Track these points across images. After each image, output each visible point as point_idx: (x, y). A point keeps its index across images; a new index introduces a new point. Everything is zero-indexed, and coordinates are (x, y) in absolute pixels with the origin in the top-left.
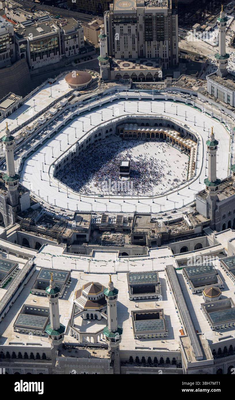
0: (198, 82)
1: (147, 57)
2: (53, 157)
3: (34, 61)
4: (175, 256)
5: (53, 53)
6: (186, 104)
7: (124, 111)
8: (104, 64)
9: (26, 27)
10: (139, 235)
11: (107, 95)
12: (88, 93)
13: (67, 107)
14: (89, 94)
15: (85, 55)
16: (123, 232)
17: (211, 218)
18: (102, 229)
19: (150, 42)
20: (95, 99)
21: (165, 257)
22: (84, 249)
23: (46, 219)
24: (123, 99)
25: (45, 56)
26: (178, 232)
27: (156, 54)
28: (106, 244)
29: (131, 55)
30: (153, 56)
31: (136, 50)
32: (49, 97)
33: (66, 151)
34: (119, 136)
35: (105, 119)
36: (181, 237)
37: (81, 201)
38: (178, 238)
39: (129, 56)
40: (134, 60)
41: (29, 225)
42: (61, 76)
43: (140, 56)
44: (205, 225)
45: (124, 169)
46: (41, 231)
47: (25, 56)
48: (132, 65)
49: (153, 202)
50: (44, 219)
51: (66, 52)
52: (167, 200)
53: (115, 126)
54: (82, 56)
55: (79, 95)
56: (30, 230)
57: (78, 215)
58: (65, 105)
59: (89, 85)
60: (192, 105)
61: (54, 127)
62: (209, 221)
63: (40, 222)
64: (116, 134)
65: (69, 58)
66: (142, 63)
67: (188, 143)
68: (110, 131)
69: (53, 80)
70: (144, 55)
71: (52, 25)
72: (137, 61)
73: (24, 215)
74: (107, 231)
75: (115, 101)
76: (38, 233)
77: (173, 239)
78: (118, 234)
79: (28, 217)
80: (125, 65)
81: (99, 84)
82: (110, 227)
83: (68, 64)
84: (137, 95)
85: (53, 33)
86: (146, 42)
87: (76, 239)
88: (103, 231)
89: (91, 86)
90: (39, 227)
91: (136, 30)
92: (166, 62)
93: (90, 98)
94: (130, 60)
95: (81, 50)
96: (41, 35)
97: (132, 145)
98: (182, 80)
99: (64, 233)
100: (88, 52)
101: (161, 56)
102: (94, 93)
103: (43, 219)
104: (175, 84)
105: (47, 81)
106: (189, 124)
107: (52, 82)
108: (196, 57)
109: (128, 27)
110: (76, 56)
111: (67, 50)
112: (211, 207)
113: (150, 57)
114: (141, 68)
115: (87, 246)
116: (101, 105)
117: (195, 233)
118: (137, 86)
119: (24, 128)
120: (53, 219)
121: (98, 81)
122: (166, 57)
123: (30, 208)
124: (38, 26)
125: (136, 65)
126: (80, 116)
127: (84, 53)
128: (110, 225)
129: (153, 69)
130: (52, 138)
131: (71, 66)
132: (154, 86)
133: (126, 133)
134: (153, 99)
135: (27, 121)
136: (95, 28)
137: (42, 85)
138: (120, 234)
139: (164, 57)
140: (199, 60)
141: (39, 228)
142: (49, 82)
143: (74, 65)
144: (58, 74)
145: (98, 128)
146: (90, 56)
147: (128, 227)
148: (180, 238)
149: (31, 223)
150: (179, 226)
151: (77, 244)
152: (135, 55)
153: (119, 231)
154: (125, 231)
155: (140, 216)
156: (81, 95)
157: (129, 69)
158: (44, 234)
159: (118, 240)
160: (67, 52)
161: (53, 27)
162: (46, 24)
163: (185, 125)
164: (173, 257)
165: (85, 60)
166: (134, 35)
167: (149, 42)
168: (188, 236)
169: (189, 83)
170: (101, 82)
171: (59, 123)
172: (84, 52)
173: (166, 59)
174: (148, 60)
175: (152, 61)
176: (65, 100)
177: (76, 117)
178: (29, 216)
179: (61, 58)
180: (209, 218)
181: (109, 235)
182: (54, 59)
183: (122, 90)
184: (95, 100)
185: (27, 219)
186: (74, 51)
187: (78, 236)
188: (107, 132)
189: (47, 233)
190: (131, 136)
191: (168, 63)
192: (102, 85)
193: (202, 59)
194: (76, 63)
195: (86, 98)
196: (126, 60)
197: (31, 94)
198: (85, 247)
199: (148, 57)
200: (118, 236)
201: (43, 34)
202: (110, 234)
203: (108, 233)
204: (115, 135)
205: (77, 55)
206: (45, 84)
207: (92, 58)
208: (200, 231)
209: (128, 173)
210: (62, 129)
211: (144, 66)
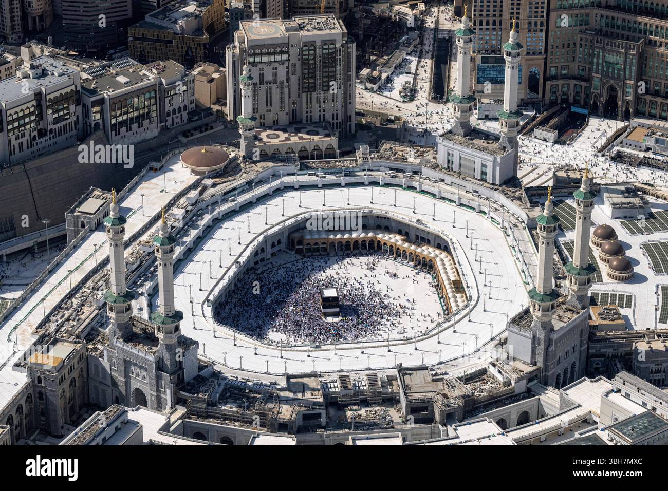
0: (415, 150)
1: (304, 121)
2: (201, 290)
3: (116, 135)
4: (506, 433)
5: (148, 120)
6: (405, 189)
7: (300, 207)
8: (250, 130)
9: (94, 77)
10: (421, 405)
11: (260, 182)
12: (228, 181)
13: (200, 206)
14: (232, 182)
15: (199, 123)
16: (382, 404)
17: (540, 364)
18: (342, 401)
19: (311, 95)
20: (243, 190)
21: (489, 436)
22: (320, 439)
23: (233, 394)
24: (290, 188)
25: (134, 126)
26: (485, 394)
27: (320, 115)
28: (360, 427)
29: (277, 121)
30: (316, 118)
31: (287, 109)
32: (162, 191)
33: (222, 279)
34: (294, 252)
35: (272, 222)
36: (493, 402)
37: (282, 358)
38: (488, 404)
39: (274, 121)
40: (284, 127)
41: (204, 406)
42: (170, 158)
43: (291, 120)
44: (531, 377)
45: (329, 302)
46: (229, 415)
47: (101, 127)
48: (283, 136)
49: (416, 349)
50: (228, 394)
51: (167, 118)
52: (439, 342)
53: (286, 235)
54: (193, 125)
55: (214, 185)
56: (207, 416)
57: (292, 380)
58: (196, 202)
59: (226, 167)
60: (416, 189)
61: (187, 239)
62: (537, 370)
63: (224, 399)
64: (287, 248)
65: (173, 128)
66: (297, 131)
67: (427, 251)
68: (278, 245)
69: (159, 164)
70: (298, 119)
71: (140, 71)
72: (288, 129)
73: (191, 390)
74: (354, 404)
75: (278, 192)
76: (224, 420)
77: (480, 407)
78: (376, 409)
79: (200, 392)
80: (270, 136)
81: (241, 165)
82: (358, 396)
83: (173, 139)
84: (313, 179)
85: (147, 84)
86: (304, 94)
87: (301, 423)
88: (347, 406)
89: (229, 170)
90: (223, 408)
91: (287, 73)
92: (337, 128)
93: (234, 189)
94: (277, 127)
95: (192, 114)
96: (127, 87)
97: (323, 264)
98: (386, 150)
99: (278, 413)
100: (204, 118)
101: (328, 117)
102: (239, 181)
103: (226, 393)
104: (376, 156)
105: (147, 168)
106: (424, 219)
107: (158, 168)
108: (382, 120)
109: (273, 69)
110: (183, 125)
111: (169, 115)
112: (542, 342)
113: (309, 122)
114: (301, 138)
115: (325, 433)
116: (255, 201)
117: (516, 393)
118: (310, 165)
119: (133, 244)
120: (247, 391)
121: (239, 162)
122: (337, 119)
123: (199, 376)
124: (117, 75)
125: (289, 135)
126: (224, 220)
127: (197, 120)
128: (358, 392)
129: (323, 139)
130: (186, 259)
131: (179, 142)
132: (337, 163)
133: (308, 244)
134: (343, 184)
135: (137, 232)
136: (204, 79)
137: (142, 174)
138: (378, 408)
139: (333, 119)
140: (387, 125)
141: (225, 410)
142: (151, 169)
143: (184, 140)
144: (165, 155)
145: (265, 237)
146: (207, 125)
147: (391, 393)
148: (491, 404)
149: (208, 401)
150: (484, 383)
151: (305, 432)
152: (284, 119)
153: (375, 403)
154: (385, 402)
155: (408, 372)
156: (217, 185)
157: (280, 141)
158: (235, 421)
159: (379, 419)
160: (169, 119)
161: (144, 75)
162: (131, 71)
163: (418, 221)
164: (503, 435)
165: (201, 132)
166: (283, 83)
167: (309, 93)
168: (504, 399)
169: (400, 153)
170: (245, 163)
171: (194, 233)
172: (196, 118)
173: (337, 123)
174: (308, 127)
175: (314, 127)
176: (193, 194)
177: (217, 222)
178: (201, 389)
179: (159, 130)
180: (535, 364)
181: (359, 412)
182: (149, 132)
183: (285, 172)
184: (243, 192)
185: (200, 396)
186: (180, 117)
187: (306, 417)
188: (273, 245)
189: (244, 418)
190: (317, 250)
191: (340, 130)
192: (247, 166)
193: (392, 122)
194: (187, 137)
195: (229, 188)
196: (270, 128)
197: (127, 190)
198: (321, 437)
199: (307, 121)
200: (376, 411)
201: (130, 86)
202: (360, 409)
203: (356, 407)
204: (288, 251)
205: (185, 124)
206: (146, 173)
207: (212, 128)
208: (524, 389)
209: (337, 310)
210: (199, 242)
211: (305, 136)
